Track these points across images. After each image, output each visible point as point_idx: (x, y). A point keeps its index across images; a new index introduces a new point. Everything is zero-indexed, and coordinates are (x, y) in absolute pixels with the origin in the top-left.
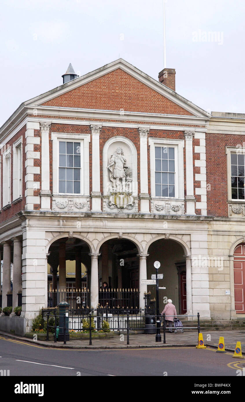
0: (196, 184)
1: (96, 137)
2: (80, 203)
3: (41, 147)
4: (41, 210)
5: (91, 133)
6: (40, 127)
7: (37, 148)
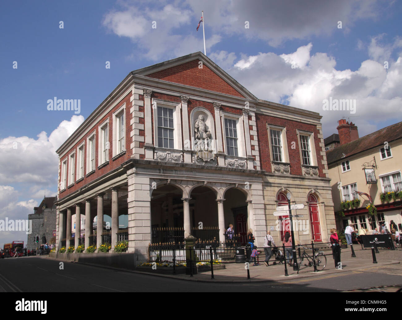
0: (252, 148)
1: (185, 106)
2: (176, 156)
3: (144, 108)
4: (145, 159)
5: (181, 102)
6: (144, 93)
7: (142, 109)
